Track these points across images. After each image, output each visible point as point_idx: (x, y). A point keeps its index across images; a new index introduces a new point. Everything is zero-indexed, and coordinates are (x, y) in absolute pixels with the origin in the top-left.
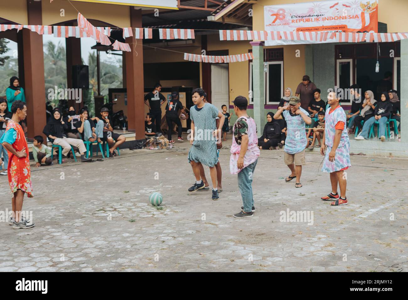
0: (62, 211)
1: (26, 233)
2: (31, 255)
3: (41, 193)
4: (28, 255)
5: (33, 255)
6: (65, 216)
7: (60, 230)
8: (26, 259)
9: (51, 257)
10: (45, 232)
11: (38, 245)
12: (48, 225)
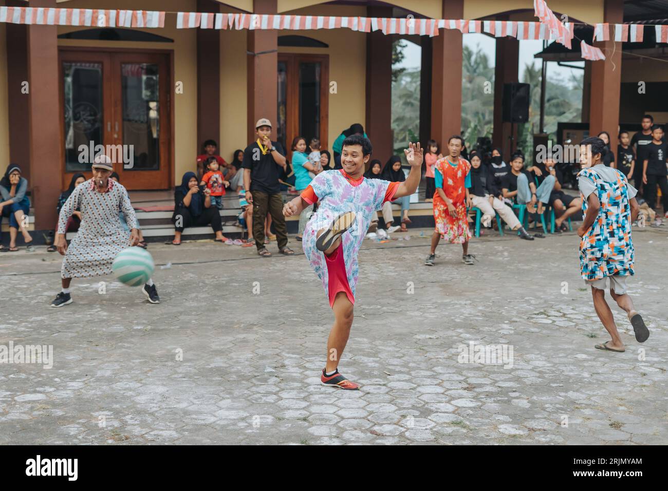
0: (480, 308)
1: (428, 336)
2: (435, 369)
3: (449, 279)
4: (431, 368)
5: (438, 369)
6: (486, 316)
7: (479, 337)
8: (429, 373)
9: (465, 376)
10: (455, 338)
11: (446, 355)
12: (461, 328)
